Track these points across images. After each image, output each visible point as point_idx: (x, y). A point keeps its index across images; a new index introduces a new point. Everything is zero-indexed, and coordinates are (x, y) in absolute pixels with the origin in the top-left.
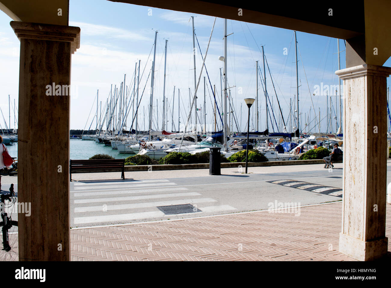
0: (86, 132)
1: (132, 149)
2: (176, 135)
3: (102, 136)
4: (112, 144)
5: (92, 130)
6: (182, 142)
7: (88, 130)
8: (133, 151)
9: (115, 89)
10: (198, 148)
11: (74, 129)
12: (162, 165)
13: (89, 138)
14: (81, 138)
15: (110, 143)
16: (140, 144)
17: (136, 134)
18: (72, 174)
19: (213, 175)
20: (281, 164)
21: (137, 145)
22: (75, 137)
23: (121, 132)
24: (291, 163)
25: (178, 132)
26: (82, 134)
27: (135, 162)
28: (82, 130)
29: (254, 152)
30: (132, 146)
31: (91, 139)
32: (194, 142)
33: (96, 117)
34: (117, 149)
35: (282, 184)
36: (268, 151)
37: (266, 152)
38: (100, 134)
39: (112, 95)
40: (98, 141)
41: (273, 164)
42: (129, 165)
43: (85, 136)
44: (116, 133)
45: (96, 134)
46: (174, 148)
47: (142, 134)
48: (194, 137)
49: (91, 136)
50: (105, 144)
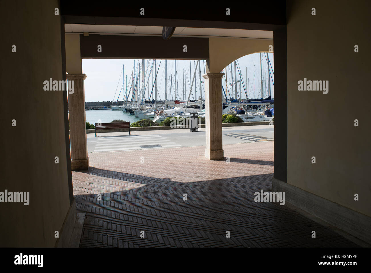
0: (115, 103)
1: (148, 116)
2: (184, 104)
3: (129, 106)
4: (135, 113)
5: (120, 101)
6: (186, 109)
7: (116, 101)
8: (149, 118)
9: (138, 63)
10: (201, 114)
11: (104, 101)
12: (161, 126)
13: (118, 109)
14: (111, 109)
15: (133, 112)
16: (155, 113)
17: (155, 103)
18: (97, 134)
19: (193, 132)
20: (253, 124)
21: (153, 113)
22: (106, 108)
23: (144, 103)
24: (262, 124)
25: (195, 101)
26: (111, 105)
27: (142, 125)
28: (112, 102)
29: (232, 116)
30: (148, 114)
31: (120, 109)
32: (200, 109)
33: (123, 89)
34: (138, 117)
35: (230, 136)
36: (257, 115)
37: (255, 116)
38: (128, 105)
39: (135, 69)
40: (125, 111)
41: (247, 125)
42: (137, 126)
43: (114, 106)
44: (139, 103)
45: (123, 104)
46: (182, 115)
47: (160, 103)
48: (199, 105)
49: (119, 106)
50: (130, 113)
